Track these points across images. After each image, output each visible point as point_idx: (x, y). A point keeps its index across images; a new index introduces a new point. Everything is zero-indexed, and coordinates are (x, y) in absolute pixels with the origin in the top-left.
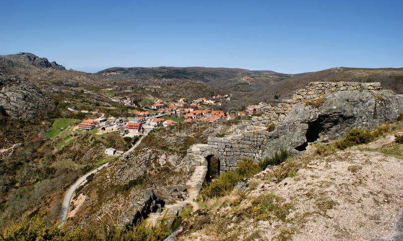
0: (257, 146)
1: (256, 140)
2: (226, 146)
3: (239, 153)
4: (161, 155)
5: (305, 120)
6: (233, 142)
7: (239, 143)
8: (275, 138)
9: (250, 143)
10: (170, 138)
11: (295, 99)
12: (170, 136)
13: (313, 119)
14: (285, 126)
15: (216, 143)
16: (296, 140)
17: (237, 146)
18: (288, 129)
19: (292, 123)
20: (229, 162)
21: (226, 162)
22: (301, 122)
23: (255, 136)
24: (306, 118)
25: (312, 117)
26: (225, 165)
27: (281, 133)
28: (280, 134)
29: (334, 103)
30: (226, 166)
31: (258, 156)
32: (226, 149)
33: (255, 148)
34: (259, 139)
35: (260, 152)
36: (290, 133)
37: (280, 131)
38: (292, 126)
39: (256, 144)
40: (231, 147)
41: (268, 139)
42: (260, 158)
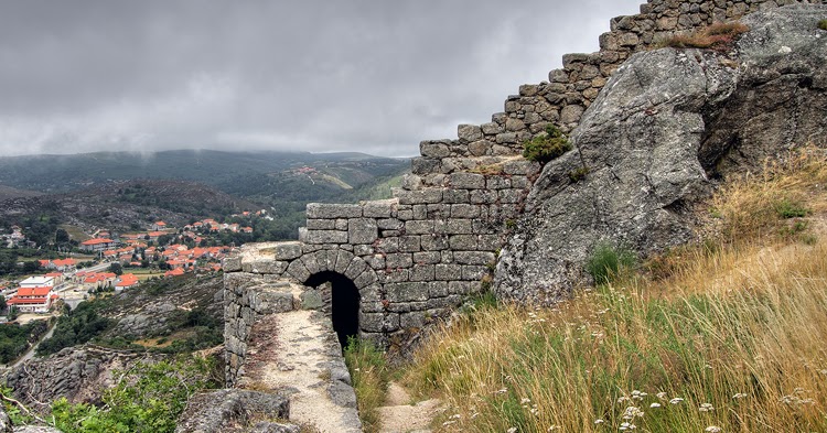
0: (499, 223)
1: (493, 196)
2: (380, 231)
3: (432, 255)
4: (111, 362)
5: (694, 97)
6: (406, 214)
7: (430, 215)
8: (573, 182)
9: (474, 210)
10: (131, 317)
11: (614, 46)
12: (133, 313)
13: (719, 93)
14: (610, 129)
15: (341, 222)
16: (670, 176)
17: (424, 227)
18: (625, 141)
19: (642, 114)
20: (397, 291)
21: (383, 294)
22: (678, 108)
23: (492, 183)
24: (693, 90)
25: (714, 87)
26: (379, 306)
27: (595, 159)
28: (589, 164)
29: (778, 36)
30: (387, 310)
31: (509, 260)
32: (382, 243)
33: (494, 227)
34: (506, 192)
35: (517, 240)
36: (638, 153)
37: (588, 152)
38: (642, 123)
39: (494, 214)
40: (402, 234)
41: (541, 188)
42: (520, 264)
